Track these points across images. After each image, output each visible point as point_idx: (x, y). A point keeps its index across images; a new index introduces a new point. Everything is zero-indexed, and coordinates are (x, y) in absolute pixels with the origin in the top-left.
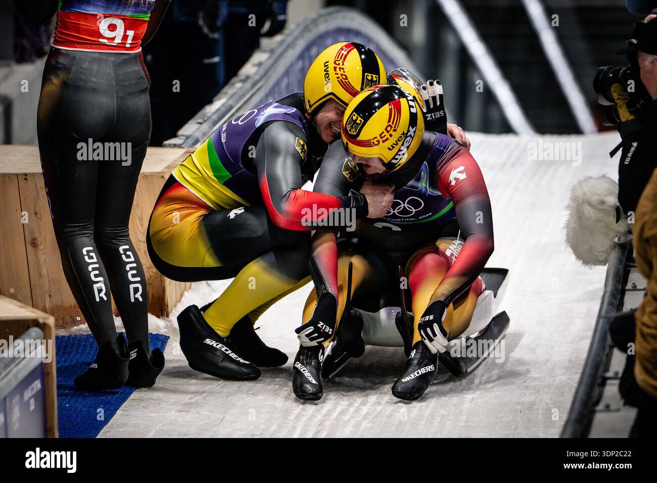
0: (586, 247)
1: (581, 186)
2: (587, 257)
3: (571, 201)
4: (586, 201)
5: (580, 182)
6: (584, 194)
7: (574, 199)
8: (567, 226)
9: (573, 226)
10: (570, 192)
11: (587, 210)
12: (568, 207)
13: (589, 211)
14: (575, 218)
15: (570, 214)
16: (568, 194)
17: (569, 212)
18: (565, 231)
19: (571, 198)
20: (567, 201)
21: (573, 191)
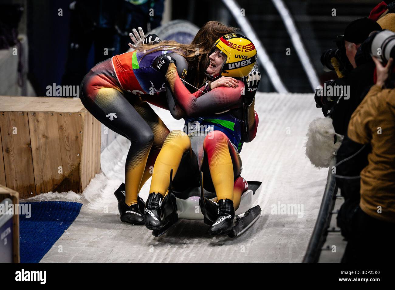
0: (317, 157)
1: (315, 123)
2: (317, 162)
3: (309, 132)
4: (318, 131)
5: (314, 121)
6: (317, 127)
7: (311, 130)
8: (307, 145)
9: (310, 145)
10: (309, 126)
11: (318, 136)
12: (307, 135)
13: (319, 137)
14: (311, 141)
15: (308, 139)
16: (307, 127)
17: (308, 137)
18: (305, 148)
19: (309, 130)
20: (306, 131)
21: (310, 126)
